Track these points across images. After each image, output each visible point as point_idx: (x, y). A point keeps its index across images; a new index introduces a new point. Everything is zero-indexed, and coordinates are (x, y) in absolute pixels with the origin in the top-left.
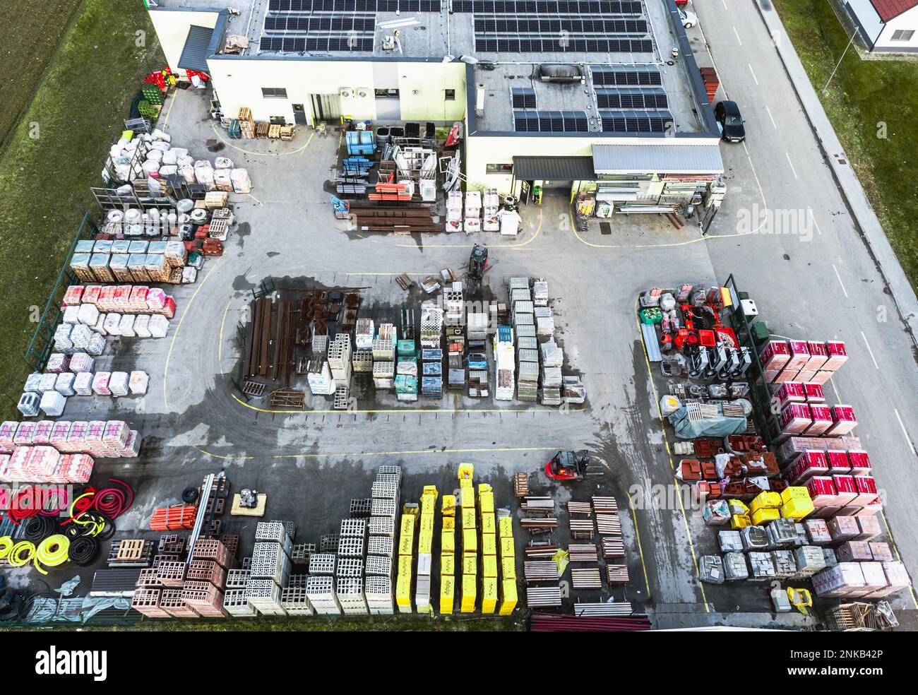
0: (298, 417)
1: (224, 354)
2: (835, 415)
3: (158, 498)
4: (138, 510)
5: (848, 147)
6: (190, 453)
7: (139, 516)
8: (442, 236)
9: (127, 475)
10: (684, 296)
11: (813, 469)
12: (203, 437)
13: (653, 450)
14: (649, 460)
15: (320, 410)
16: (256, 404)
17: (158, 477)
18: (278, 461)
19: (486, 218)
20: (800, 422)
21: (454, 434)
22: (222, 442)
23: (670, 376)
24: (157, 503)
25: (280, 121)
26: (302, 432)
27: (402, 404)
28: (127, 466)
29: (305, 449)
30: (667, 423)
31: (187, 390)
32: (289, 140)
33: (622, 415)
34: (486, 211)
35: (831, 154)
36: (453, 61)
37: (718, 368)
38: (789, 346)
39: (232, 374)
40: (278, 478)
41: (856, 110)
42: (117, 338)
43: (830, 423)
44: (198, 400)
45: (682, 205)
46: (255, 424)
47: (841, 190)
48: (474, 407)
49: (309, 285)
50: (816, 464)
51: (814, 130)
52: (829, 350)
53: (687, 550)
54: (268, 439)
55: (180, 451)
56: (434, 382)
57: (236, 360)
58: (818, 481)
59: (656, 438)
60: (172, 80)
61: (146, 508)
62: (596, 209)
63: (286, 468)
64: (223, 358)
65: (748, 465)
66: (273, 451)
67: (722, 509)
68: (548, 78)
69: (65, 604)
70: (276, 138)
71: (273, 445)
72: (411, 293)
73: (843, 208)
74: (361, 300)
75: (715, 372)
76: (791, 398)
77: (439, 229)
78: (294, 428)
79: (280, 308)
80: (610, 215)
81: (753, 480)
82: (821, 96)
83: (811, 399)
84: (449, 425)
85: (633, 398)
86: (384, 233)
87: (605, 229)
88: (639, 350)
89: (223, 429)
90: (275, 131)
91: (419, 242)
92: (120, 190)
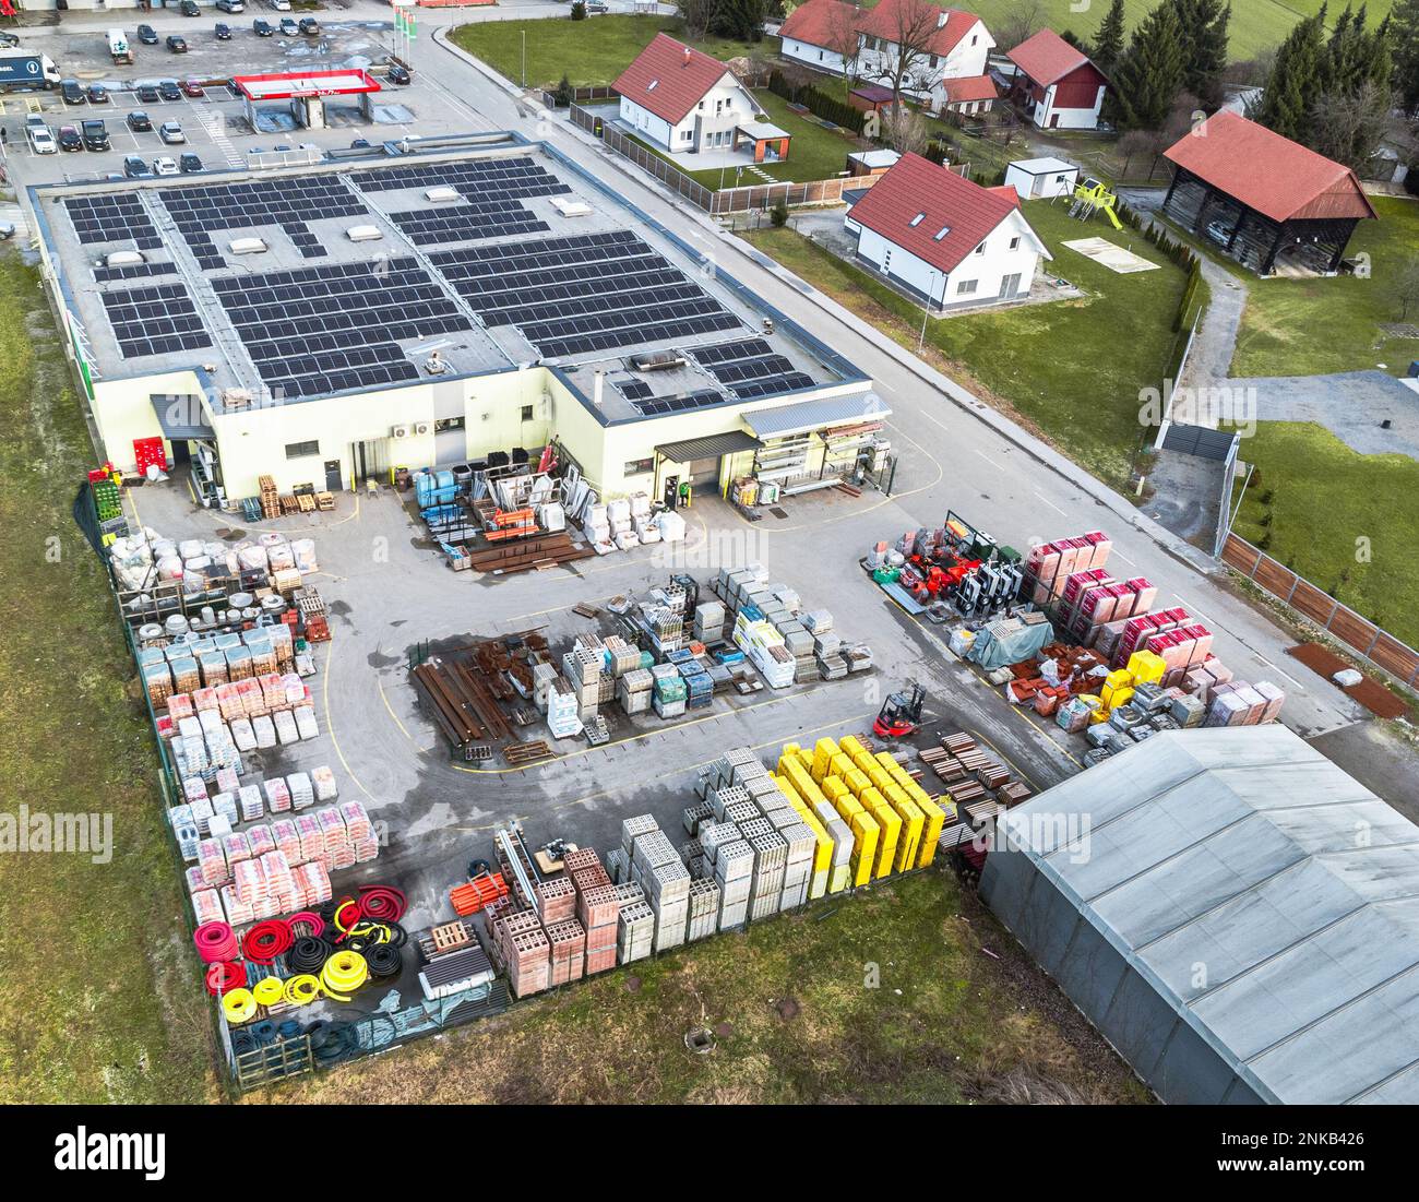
0: (555, 765)
1: (411, 732)
2: (1134, 588)
3: (437, 889)
4: (419, 906)
5: (979, 394)
6: (443, 835)
7: (427, 912)
8: (595, 559)
9: (378, 879)
10: (909, 546)
11: (1144, 632)
12: (449, 816)
13: (972, 689)
14: (974, 698)
15: (577, 752)
16: (491, 767)
17: (421, 870)
18: (561, 811)
19: (642, 528)
20: (1105, 603)
21: (750, 731)
22: (476, 814)
23: (942, 622)
24: (439, 893)
25: (308, 490)
26: (572, 778)
27: (669, 721)
28: (370, 871)
29: (587, 792)
30: (968, 661)
31: (391, 779)
32: (332, 509)
33: (918, 668)
34: (638, 520)
35: (966, 402)
36: (531, 367)
37: (992, 593)
38: (1052, 546)
39: (438, 747)
40: (574, 827)
41: (961, 363)
42: (252, 753)
43: (1133, 596)
44: (414, 783)
45: (849, 475)
46: (504, 786)
47: (997, 431)
48: (754, 703)
49: (469, 642)
50: (1144, 628)
51: (934, 386)
52: (1091, 540)
53: (1066, 759)
54: (533, 795)
55: (428, 838)
56: (701, 679)
57: (433, 734)
58: (1154, 640)
59: (967, 677)
60: (118, 480)
61: (428, 902)
62: (759, 494)
63: (577, 815)
64: (414, 736)
65: (1078, 662)
66: (548, 804)
67: (1077, 707)
68: (648, 366)
69: (400, 1018)
70: (312, 510)
71: (544, 799)
72: (601, 620)
73: (1009, 445)
74: (545, 640)
75: (990, 598)
76: (1084, 585)
77: (590, 552)
78: (557, 776)
79: (450, 669)
80: (776, 500)
81: (1092, 672)
82: (919, 356)
83: (1103, 581)
84: (738, 724)
85: (918, 650)
86: (525, 571)
87: (780, 514)
88: (895, 608)
89: (468, 802)
90: (307, 502)
91: (574, 571)
92: (134, 604)
